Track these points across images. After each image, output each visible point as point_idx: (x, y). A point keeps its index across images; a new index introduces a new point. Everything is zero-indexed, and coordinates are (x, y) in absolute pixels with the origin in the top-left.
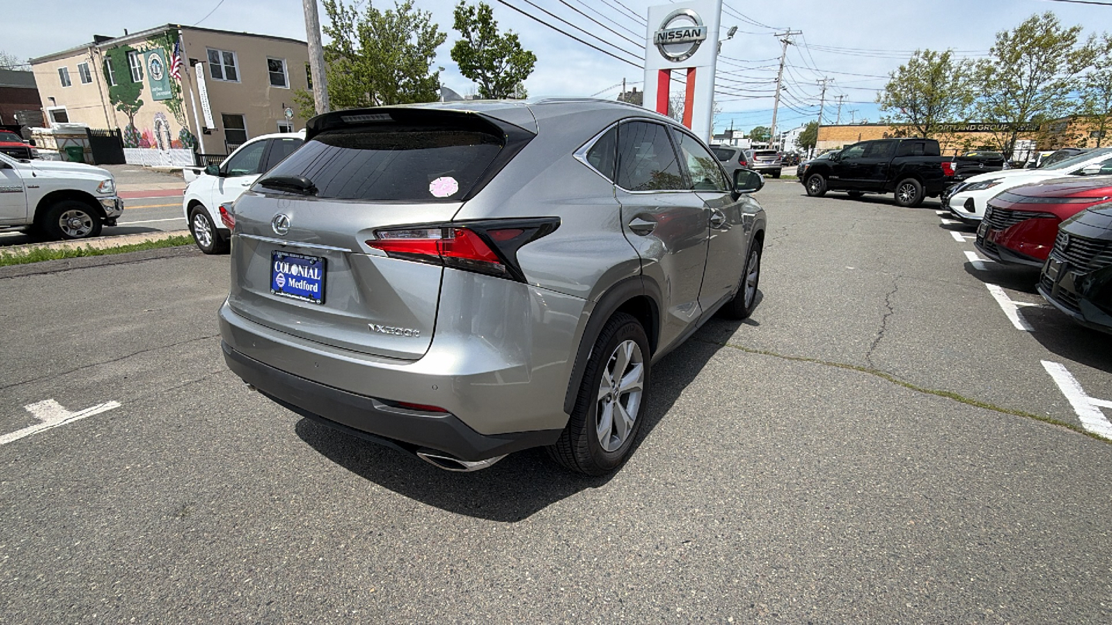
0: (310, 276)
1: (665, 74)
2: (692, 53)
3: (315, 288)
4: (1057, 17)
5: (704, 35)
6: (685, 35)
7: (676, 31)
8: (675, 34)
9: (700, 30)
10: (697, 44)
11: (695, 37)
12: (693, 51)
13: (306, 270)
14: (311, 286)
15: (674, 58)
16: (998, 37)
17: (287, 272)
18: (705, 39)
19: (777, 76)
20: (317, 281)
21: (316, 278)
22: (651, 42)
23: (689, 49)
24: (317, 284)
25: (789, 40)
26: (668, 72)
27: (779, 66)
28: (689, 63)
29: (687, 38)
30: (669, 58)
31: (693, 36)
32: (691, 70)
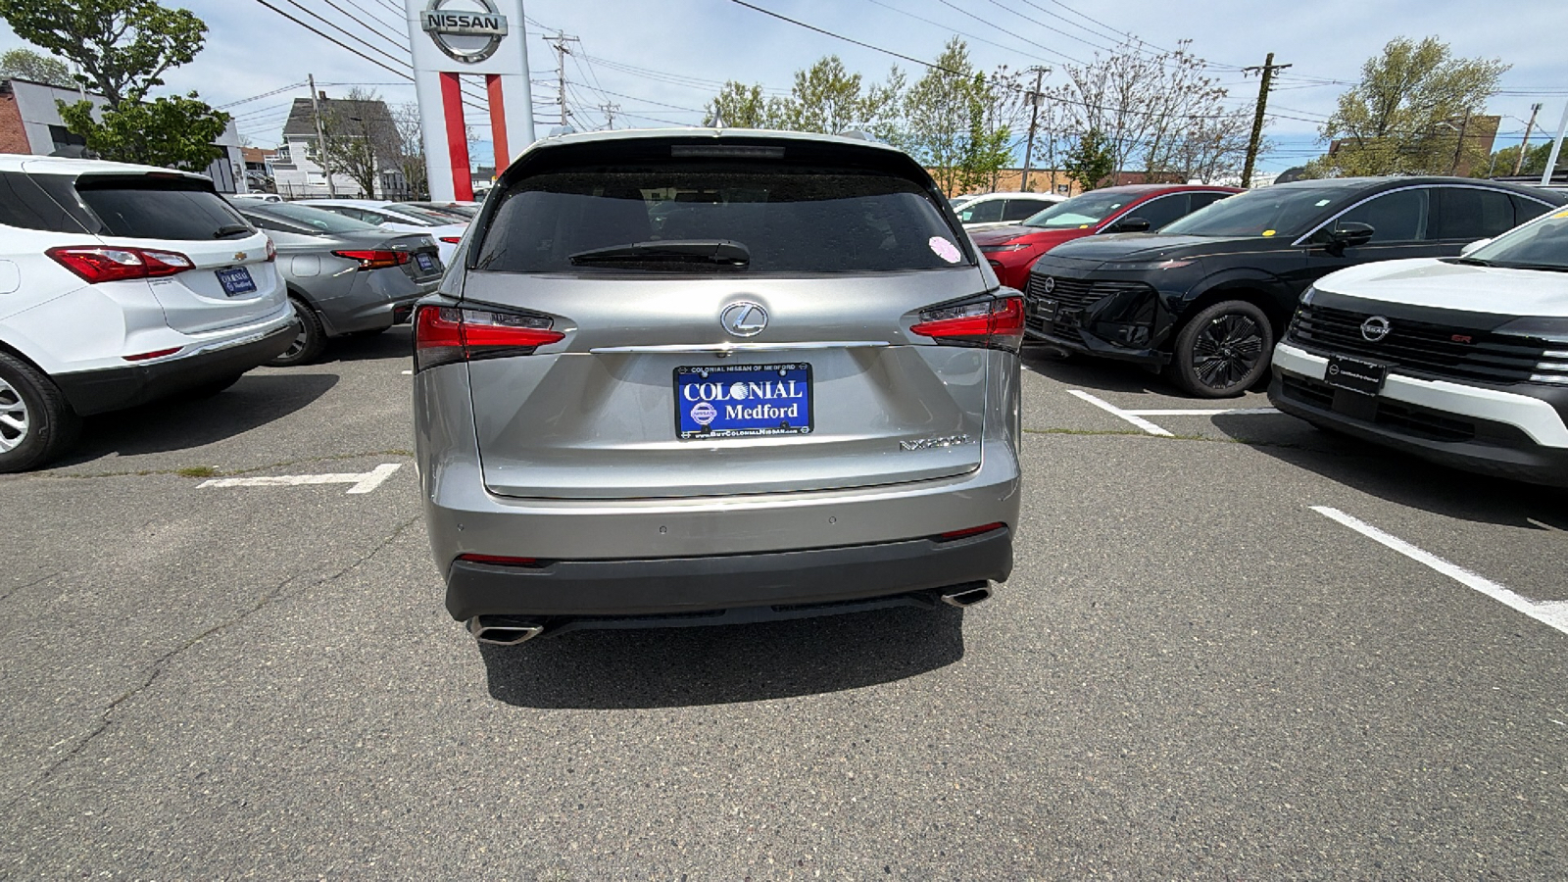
0: (780, 395)
1: (450, 81)
2: (490, 54)
3: (794, 411)
4: (843, 61)
5: (504, 29)
6: (474, 24)
7: (458, 15)
8: (457, 19)
9: (496, 20)
10: (496, 40)
11: (490, 29)
12: (490, 51)
13: (768, 387)
14: (782, 410)
15: (459, 56)
16: (797, 76)
17: (720, 398)
18: (506, 35)
19: (559, 96)
20: (794, 400)
21: (792, 395)
22: (418, 27)
23: (485, 46)
24: (795, 405)
25: (565, 47)
26: (455, 76)
27: (559, 83)
28: (489, 66)
29: (477, 28)
30: (451, 55)
31: (487, 26)
32: (491, 79)
